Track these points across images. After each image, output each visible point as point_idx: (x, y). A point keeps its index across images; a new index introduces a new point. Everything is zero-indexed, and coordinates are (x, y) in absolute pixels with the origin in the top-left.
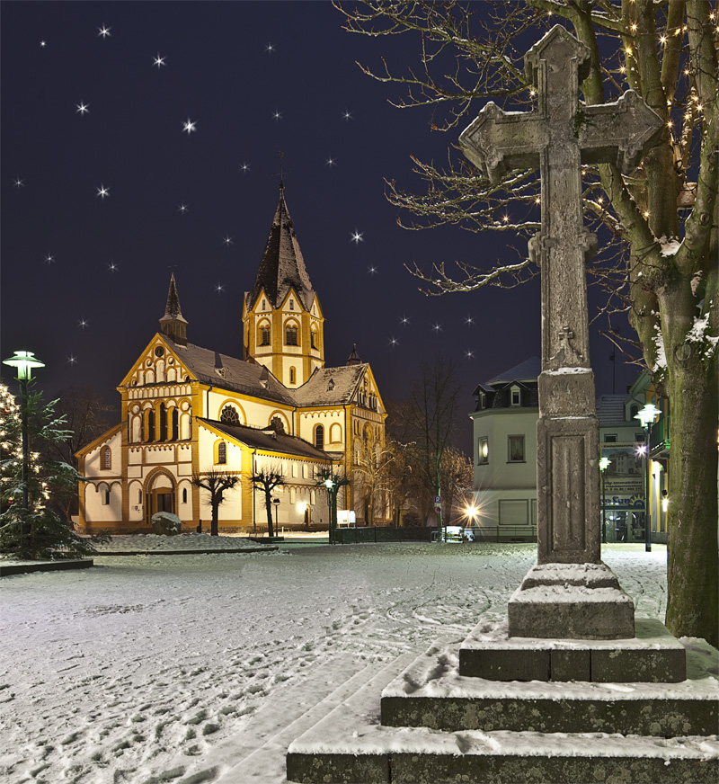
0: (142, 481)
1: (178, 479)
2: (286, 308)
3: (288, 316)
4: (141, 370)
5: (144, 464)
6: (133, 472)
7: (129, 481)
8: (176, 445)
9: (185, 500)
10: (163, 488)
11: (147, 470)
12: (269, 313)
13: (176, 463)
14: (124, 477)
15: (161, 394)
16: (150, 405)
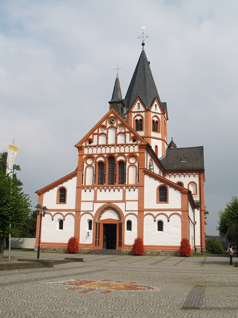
0: (94, 213)
1: (125, 213)
2: (153, 109)
3: (154, 114)
4: (96, 134)
5: (95, 201)
6: (84, 207)
7: (82, 213)
8: (124, 188)
9: (129, 228)
10: (110, 219)
11: (98, 206)
12: (142, 112)
13: (124, 201)
14: (78, 210)
15: (112, 150)
16: (101, 159)
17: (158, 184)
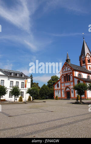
1: (71, 89)
3: (88, 58)
4: (63, 69)
5: (64, 86)
6: (63, 88)
8: (70, 82)
9: (72, 93)
10: (68, 90)
12: (84, 58)
13: (70, 85)
14: (61, 89)
15: (67, 73)
16: (65, 75)
17: (77, 80)
